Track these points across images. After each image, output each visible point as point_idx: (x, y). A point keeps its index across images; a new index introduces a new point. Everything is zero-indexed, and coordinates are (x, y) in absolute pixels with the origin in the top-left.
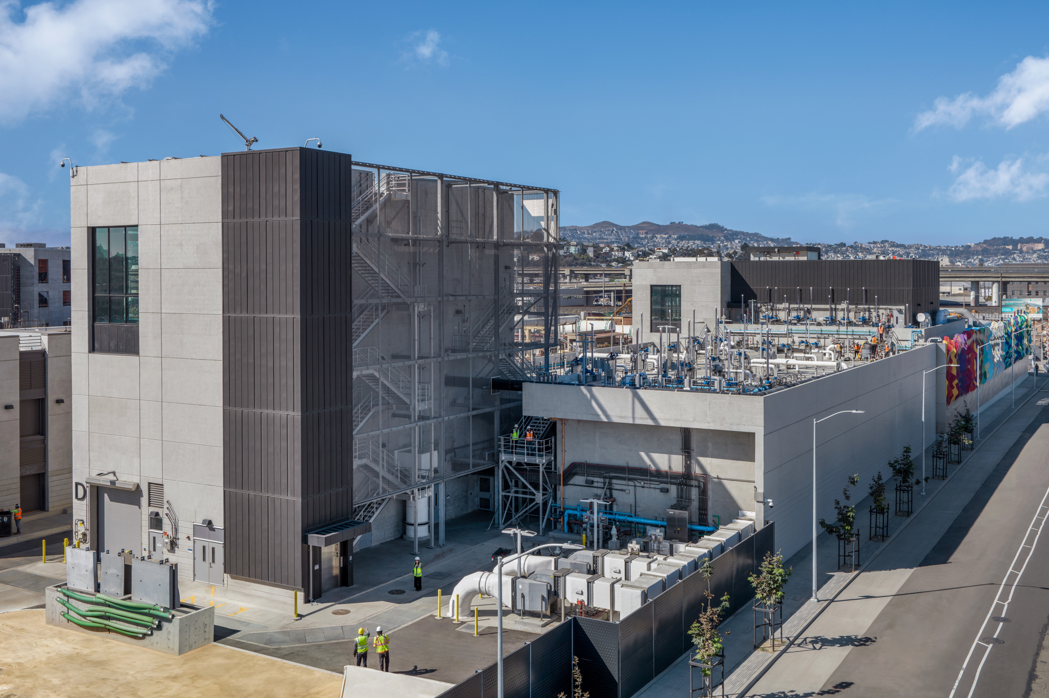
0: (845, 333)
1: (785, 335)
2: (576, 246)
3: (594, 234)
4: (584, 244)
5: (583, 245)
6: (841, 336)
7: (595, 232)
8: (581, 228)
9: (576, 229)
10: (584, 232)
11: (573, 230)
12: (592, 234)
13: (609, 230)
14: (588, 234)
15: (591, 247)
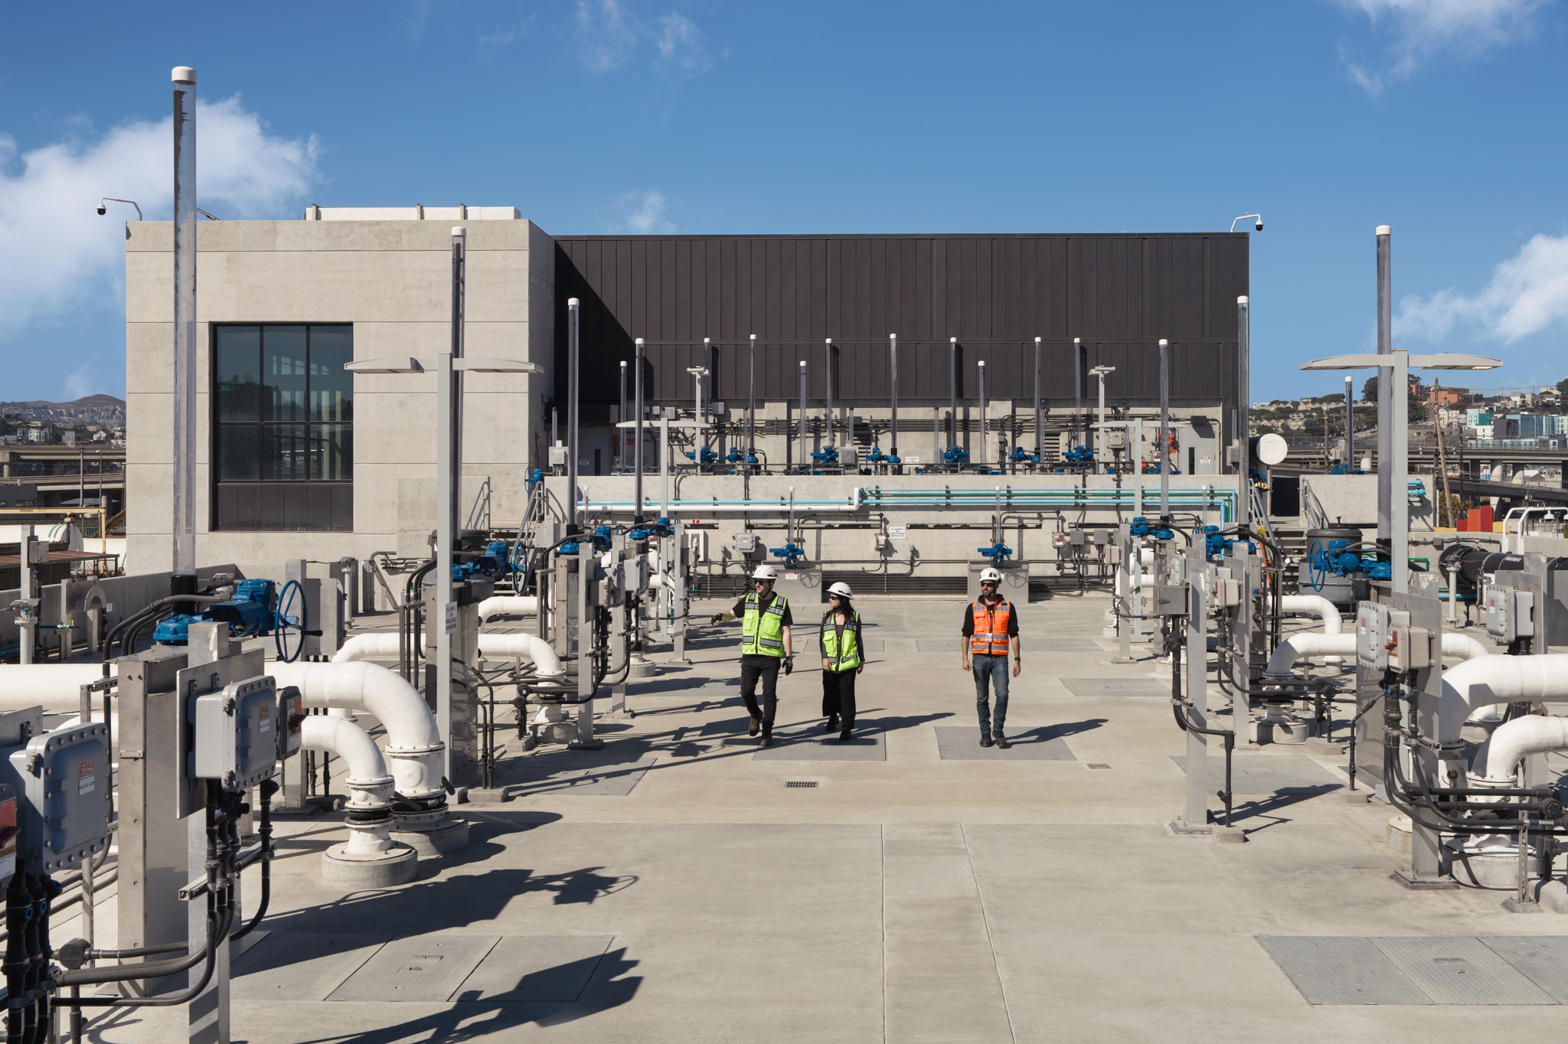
0: (1110, 501)
1: (858, 518)
2: (41, 428)
3: (81, 416)
4: (58, 425)
5: (54, 427)
6: (1092, 517)
7: (82, 412)
8: (54, 406)
9: (45, 407)
10: (61, 413)
11: (40, 408)
12: (76, 416)
13: (107, 410)
14: (69, 415)
15: (70, 430)
